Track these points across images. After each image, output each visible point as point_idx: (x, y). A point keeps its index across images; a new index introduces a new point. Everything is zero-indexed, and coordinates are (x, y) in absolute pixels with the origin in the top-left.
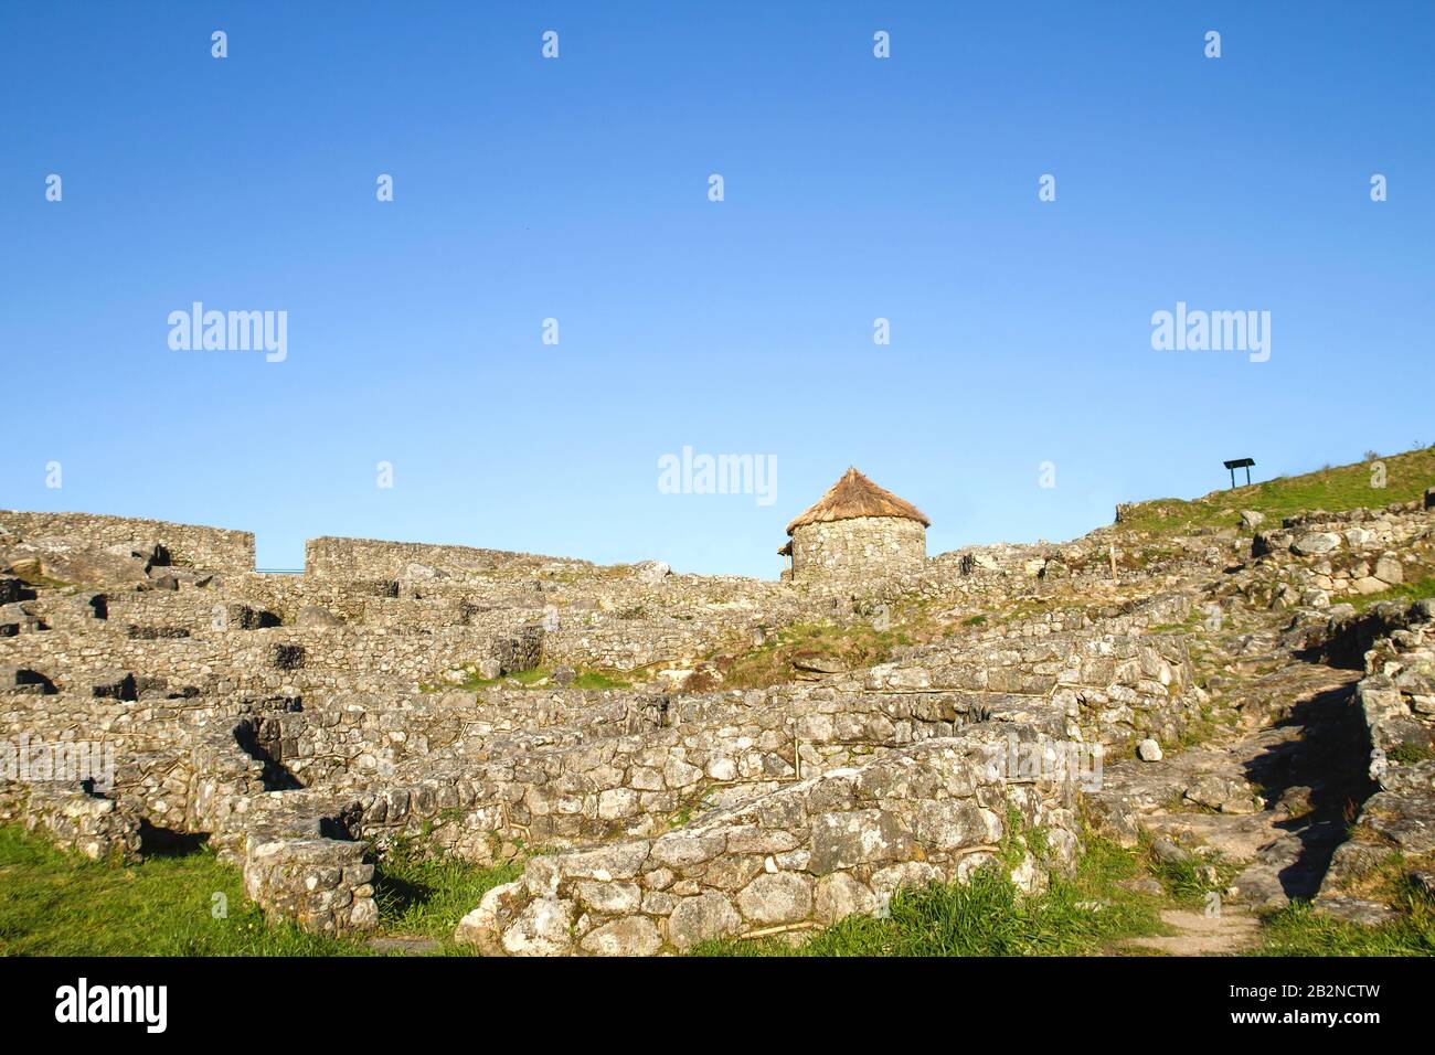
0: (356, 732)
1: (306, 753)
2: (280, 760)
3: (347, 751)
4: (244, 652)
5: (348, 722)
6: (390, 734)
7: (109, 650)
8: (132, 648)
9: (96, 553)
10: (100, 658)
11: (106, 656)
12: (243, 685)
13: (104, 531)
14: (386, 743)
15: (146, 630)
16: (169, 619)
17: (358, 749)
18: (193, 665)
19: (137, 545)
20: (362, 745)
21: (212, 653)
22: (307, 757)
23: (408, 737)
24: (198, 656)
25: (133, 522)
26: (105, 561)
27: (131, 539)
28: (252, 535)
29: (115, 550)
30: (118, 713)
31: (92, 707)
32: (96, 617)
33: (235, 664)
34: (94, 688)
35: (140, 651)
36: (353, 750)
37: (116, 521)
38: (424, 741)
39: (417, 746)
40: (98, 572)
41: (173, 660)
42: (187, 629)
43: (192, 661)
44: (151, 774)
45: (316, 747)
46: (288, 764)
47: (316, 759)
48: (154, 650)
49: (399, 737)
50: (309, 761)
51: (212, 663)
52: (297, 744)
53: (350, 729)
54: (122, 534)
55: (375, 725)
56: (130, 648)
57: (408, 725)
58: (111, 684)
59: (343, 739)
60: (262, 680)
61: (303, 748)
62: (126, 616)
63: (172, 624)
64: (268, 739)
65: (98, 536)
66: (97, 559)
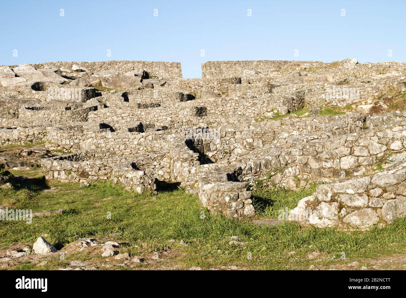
0: (232, 139)
1: (214, 149)
2: (204, 152)
3: (230, 147)
4: (182, 111)
5: (229, 136)
6: (246, 139)
7: (131, 114)
8: (140, 113)
9: (121, 76)
10: (128, 117)
11: (131, 116)
12: (184, 124)
13: (123, 67)
14: (245, 143)
15: (144, 105)
16: (152, 100)
17: (234, 146)
18: (164, 117)
19: (136, 72)
20: (236, 145)
21: (171, 112)
22: (214, 151)
23: (254, 140)
24: (165, 114)
25: (133, 62)
26: (125, 79)
27: (134, 69)
28: (180, 64)
29: (128, 74)
30: (139, 138)
31: (130, 136)
32: (125, 101)
33: (180, 116)
34: (128, 129)
35: (143, 113)
36: (232, 147)
37: (127, 63)
38: (260, 142)
39: (258, 144)
40: (123, 84)
41: (156, 116)
42: (159, 103)
43: (163, 116)
44: (155, 160)
45: (218, 146)
46: (207, 154)
47: (218, 151)
48: (149, 112)
49: (250, 140)
50: (215, 152)
51: (171, 116)
52: (210, 146)
53: (230, 138)
54: (130, 67)
55: (240, 136)
56: (139, 112)
57: (253, 135)
58: (134, 127)
59: (228, 143)
60: (191, 121)
61: (212, 147)
62: (136, 100)
63: (153, 102)
64: (198, 144)
65: (121, 69)
66: (122, 78)
